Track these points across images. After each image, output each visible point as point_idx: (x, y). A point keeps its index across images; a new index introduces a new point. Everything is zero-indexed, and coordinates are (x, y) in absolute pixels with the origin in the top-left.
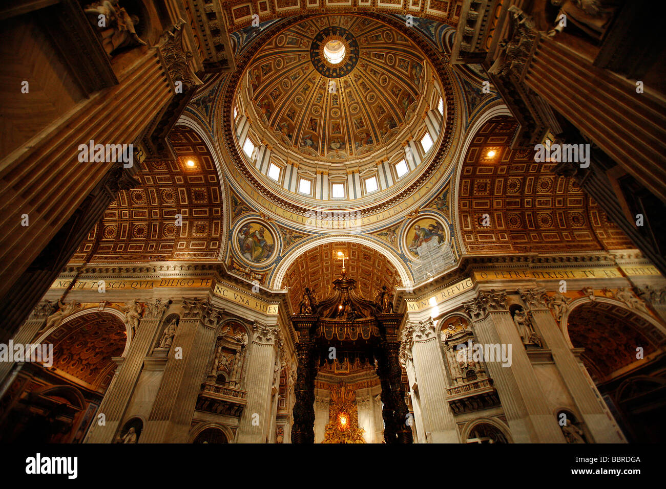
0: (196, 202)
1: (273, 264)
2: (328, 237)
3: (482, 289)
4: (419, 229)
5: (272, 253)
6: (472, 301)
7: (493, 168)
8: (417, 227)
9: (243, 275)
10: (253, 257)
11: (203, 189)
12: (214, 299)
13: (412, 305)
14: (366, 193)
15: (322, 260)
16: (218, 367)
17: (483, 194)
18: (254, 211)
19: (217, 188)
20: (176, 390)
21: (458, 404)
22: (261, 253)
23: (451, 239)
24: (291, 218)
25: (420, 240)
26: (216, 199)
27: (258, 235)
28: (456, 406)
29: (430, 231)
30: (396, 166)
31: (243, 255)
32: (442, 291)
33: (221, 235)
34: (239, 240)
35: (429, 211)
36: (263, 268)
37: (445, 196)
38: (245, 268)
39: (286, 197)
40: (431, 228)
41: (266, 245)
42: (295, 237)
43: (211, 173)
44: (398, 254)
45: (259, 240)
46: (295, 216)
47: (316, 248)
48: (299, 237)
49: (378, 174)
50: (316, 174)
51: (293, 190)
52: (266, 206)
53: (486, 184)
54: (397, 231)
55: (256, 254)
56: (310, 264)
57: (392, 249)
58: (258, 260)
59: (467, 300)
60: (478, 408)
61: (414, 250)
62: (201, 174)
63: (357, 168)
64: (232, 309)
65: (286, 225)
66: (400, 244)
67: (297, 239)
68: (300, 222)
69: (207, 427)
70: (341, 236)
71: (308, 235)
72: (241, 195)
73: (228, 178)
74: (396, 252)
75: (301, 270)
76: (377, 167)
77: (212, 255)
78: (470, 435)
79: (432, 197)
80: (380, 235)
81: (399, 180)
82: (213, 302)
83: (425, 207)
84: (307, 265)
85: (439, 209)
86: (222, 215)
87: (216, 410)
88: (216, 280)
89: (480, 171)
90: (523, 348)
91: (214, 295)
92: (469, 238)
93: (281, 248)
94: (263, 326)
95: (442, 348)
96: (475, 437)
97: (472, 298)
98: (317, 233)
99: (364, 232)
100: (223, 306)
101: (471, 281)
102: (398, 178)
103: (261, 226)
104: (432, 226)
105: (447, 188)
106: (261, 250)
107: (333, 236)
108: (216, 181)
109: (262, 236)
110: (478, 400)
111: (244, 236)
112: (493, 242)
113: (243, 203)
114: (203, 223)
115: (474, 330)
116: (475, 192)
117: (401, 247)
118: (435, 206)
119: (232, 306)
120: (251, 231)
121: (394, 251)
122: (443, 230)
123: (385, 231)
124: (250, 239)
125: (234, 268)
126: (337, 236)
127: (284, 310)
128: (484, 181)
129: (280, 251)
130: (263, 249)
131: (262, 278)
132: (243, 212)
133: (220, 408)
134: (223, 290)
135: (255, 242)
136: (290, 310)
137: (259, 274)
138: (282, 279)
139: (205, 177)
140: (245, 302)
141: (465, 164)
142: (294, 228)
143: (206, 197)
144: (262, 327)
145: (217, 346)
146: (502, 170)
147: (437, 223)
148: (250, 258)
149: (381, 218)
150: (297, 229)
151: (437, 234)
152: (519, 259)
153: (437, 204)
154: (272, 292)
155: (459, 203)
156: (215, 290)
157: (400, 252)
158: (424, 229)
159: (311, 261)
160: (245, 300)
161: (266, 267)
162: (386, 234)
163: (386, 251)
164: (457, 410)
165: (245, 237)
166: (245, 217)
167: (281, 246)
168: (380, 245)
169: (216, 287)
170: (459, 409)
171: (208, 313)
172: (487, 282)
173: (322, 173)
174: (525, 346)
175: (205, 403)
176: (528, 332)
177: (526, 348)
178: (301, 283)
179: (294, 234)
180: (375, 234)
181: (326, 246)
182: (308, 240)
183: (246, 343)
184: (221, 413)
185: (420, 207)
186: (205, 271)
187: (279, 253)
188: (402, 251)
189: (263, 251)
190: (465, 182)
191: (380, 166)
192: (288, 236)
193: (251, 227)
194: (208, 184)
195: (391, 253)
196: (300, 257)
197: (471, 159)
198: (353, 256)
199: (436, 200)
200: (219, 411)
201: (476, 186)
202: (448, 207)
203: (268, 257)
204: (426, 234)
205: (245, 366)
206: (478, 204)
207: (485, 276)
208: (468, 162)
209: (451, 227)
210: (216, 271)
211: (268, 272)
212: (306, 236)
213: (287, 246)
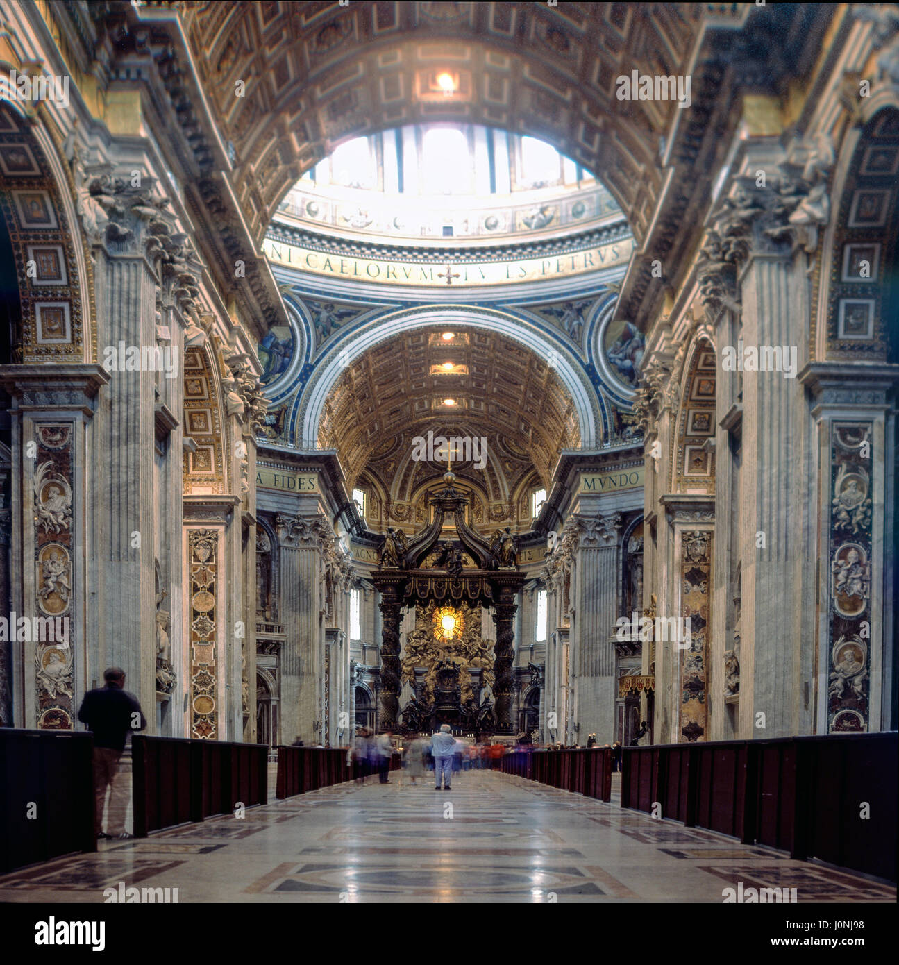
1: (295, 384)
2: (421, 311)
5: (291, 358)
13: (590, 481)
21: (625, 647)
22: (268, 365)
24: (328, 271)
28: (622, 648)
36: (276, 399)
41: (276, 344)
42: (341, 316)
44: (582, 365)
46: (336, 261)
48: (349, 314)
54: (585, 312)
57: (569, 349)
61: (618, 362)
65: (317, 292)
66: (589, 342)
67: (346, 319)
68: (351, 274)
70: (452, 308)
74: (578, 359)
80: (545, 311)
93: (309, 346)
94: (294, 516)
95: (625, 564)
98: (392, 302)
99: (509, 301)
106: (266, 358)
107: (432, 310)
121: (574, 355)
123: (558, 308)
126: (441, 309)
129: (308, 350)
130: (270, 355)
131: (278, 420)
137: (271, 414)
142: (337, 295)
144: (292, 519)
149: (553, 271)
150: (344, 297)
154: (301, 453)
157: (587, 362)
161: (282, 396)
162: (561, 314)
164: (621, 653)
167: (309, 340)
170: (625, 652)
179: (339, 310)
180: (534, 309)
182: (371, 319)
183: (267, 549)
187: (308, 356)
188: (591, 359)
189: (271, 360)
192: (324, 315)
195: (567, 359)
211: (287, 404)
212: (366, 309)
213: (323, 339)
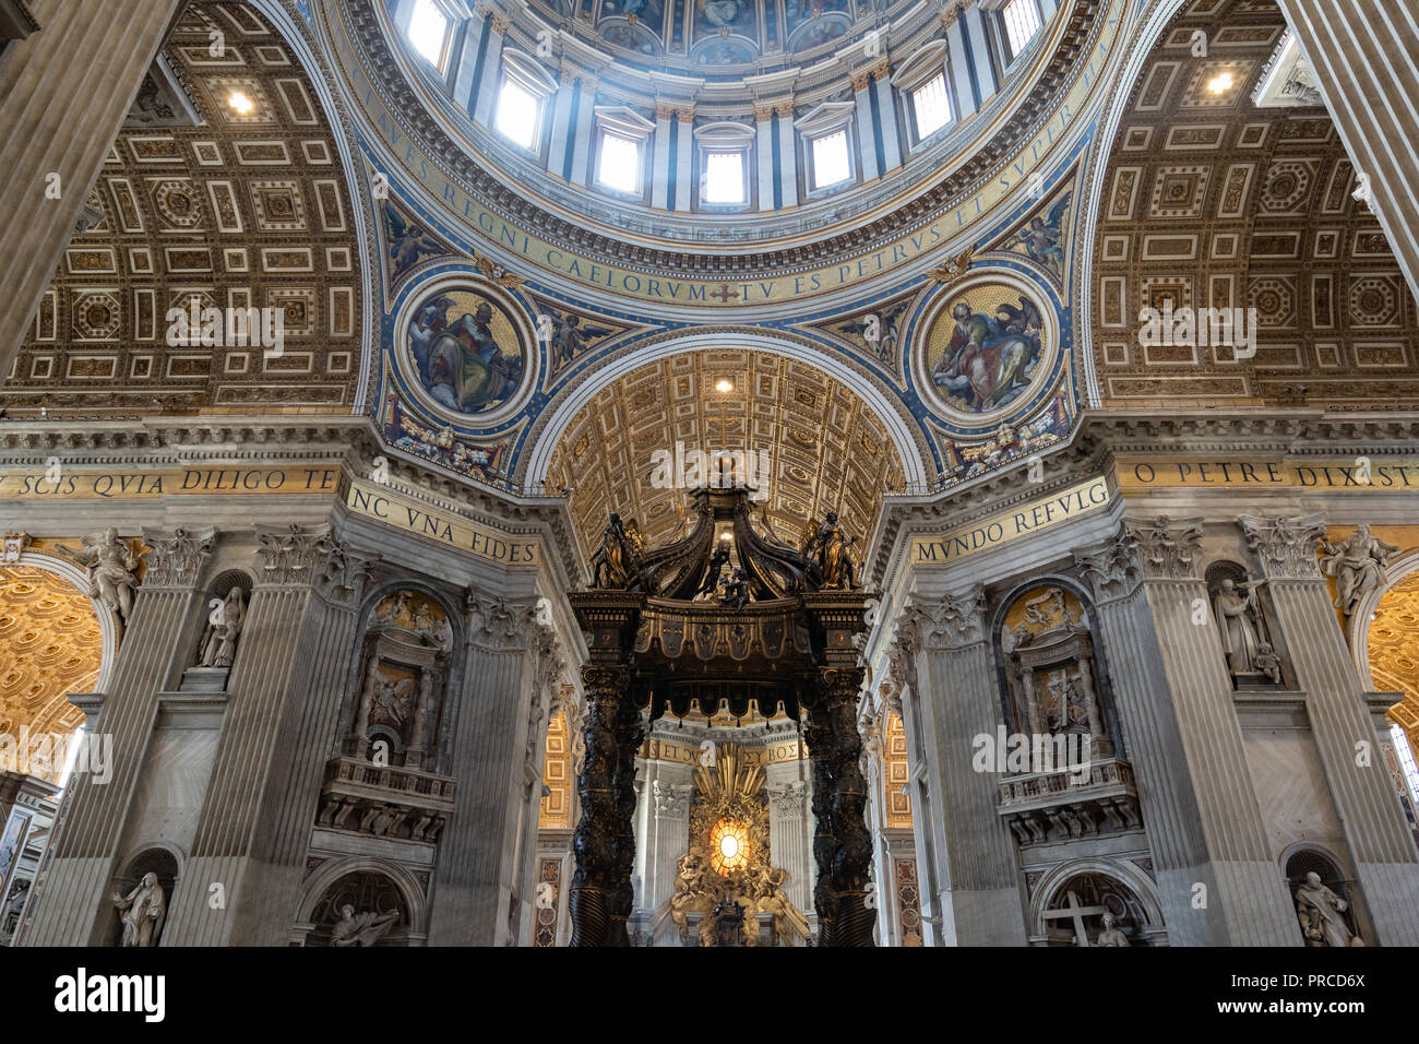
0: (269, 227)
1: (520, 416)
2: (689, 333)
3: (1131, 514)
4: (969, 317)
6: (1098, 546)
7: (1223, 127)
8: (961, 310)
9: (433, 453)
10: (461, 395)
11: (288, 184)
12: (347, 525)
13: (927, 547)
14: (813, 188)
15: (669, 401)
16: (371, 716)
17: (1179, 213)
18: (457, 254)
19: (334, 182)
20: (261, 778)
21: (1030, 823)
22: (485, 384)
23: (1061, 354)
24: (574, 274)
25: (969, 352)
26: (333, 217)
27: (473, 330)
28: (1024, 826)
29: (1002, 324)
30: (917, 96)
31: (428, 390)
32: (1017, 511)
33: (358, 333)
34: (416, 346)
35: (1003, 263)
36: (491, 431)
37: (1056, 216)
38: (437, 431)
39: (556, 199)
40: (1004, 316)
41: (497, 360)
42: (588, 334)
43: (310, 133)
44: (897, 391)
45: (476, 344)
46: (585, 265)
47: (650, 368)
48: (598, 333)
49: (855, 121)
50: (653, 118)
51: (578, 177)
52: (496, 234)
53: (1194, 179)
54: (898, 322)
55: (468, 387)
56: (632, 414)
57: (880, 375)
58: (474, 405)
59: (1087, 540)
60: (1082, 835)
61: (948, 382)
62: (277, 136)
63: (788, 99)
64: (402, 555)
65: (558, 296)
66: (906, 362)
67: (594, 340)
68: (604, 284)
69: (350, 868)
70: (728, 330)
71: (628, 328)
72: (412, 203)
73: (366, 148)
74: (892, 386)
75: (606, 433)
76: (852, 97)
77: (333, 395)
78: (1054, 900)
79: (1015, 216)
80: (845, 329)
81: (920, 148)
82: (345, 536)
83: (991, 249)
84: (623, 415)
85: (1034, 257)
86: (357, 269)
87: (372, 826)
88: (350, 473)
89: (1178, 138)
90: (1228, 685)
91: (348, 515)
92: (1115, 354)
93: (543, 370)
94: (496, 598)
95: (1001, 672)
96: (1067, 905)
97: (1100, 536)
98: (655, 322)
99: (799, 319)
100: (377, 547)
101: (1105, 489)
102: (916, 140)
103: (482, 301)
104: (1006, 308)
105: (1065, 190)
106: (482, 375)
107: (703, 332)
108: (328, 161)
109: (484, 330)
110: (1085, 814)
111: (428, 332)
112: (1191, 370)
113: (419, 229)
114: (297, 293)
115: (1098, 627)
116: (1154, 207)
117: (907, 371)
118: (1021, 248)
119: (405, 544)
120: (452, 316)
121: (887, 381)
122: (1039, 324)
123: (862, 319)
124: (450, 342)
125: (404, 433)
126: (714, 331)
127: (556, 553)
128: (1189, 170)
129: (542, 375)
130: (489, 372)
131: (490, 460)
132: (422, 257)
133: (384, 820)
134: (373, 500)
135: (463, 350)
136: (573, 550)
137: (481, 449)
138: (548, 463)
139: (290, 145)
140: (440, 532)
141: (1129, 115)
142: (584, 305)
143: (300, 211)
144: (494, 603)
145: (367, 660)
146: (1252, 136)
147: (1025, 300)
148: (451, 401)
149: (853, 275)
150: (594, 308)
151: (1019, 335)
152: (1260, 423)
153: (1029, 241)
154: (519, 502)
155: (1098, 243)
156: (351, 501)
157: (903, 387)
158: (982, 319)
159: (637, 405)
160: (442, 527)
161: (501, 428)
162: (865, 329)
163: (864, 381)
164: (1025, 837)
165: (432, 337)
166: (429, 274)
167: (544, 361)
168: (843, 362)
169: (352, 494)
170: (1031, 834)
171: (335, 567)
172: (1150, 494)
173: (674, 116)
174: (1234, 679)
175: (340, 809)
176: (1250, 642)
177: (1235, 688)
178: (606, 469)
179: (584, 323)
180: (833, 328)
181: (682, 361)
182: (628, 342)
183: (447, 647)
184: (385, 832)
185: (975, 247)
186: (315, 446)
187: (540, 385)
188: (910, 384)
189: (489, 379)
190: (1126, 175)
191: (863, 94)
192: (566, 329)
193: (448, 304)
194: (302, 170)
195: (878, 387)
196: (605, 394)
197: (1151, 98)
198: (763, 392)
199: (1028, 227)
200: (378, 831)
201: (1159, 187)
202: (1061, 252)
203: (505, 395)
204: (988, 332)
205: (446, 711)
206: (1156, 247)
207: (1146, 476)
208: (1139, 107)
209: (1066, 318)
210: (349, 446)
211: (507, 441)
212: (621, 330)
213: (563, 364)
